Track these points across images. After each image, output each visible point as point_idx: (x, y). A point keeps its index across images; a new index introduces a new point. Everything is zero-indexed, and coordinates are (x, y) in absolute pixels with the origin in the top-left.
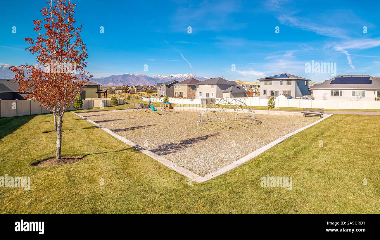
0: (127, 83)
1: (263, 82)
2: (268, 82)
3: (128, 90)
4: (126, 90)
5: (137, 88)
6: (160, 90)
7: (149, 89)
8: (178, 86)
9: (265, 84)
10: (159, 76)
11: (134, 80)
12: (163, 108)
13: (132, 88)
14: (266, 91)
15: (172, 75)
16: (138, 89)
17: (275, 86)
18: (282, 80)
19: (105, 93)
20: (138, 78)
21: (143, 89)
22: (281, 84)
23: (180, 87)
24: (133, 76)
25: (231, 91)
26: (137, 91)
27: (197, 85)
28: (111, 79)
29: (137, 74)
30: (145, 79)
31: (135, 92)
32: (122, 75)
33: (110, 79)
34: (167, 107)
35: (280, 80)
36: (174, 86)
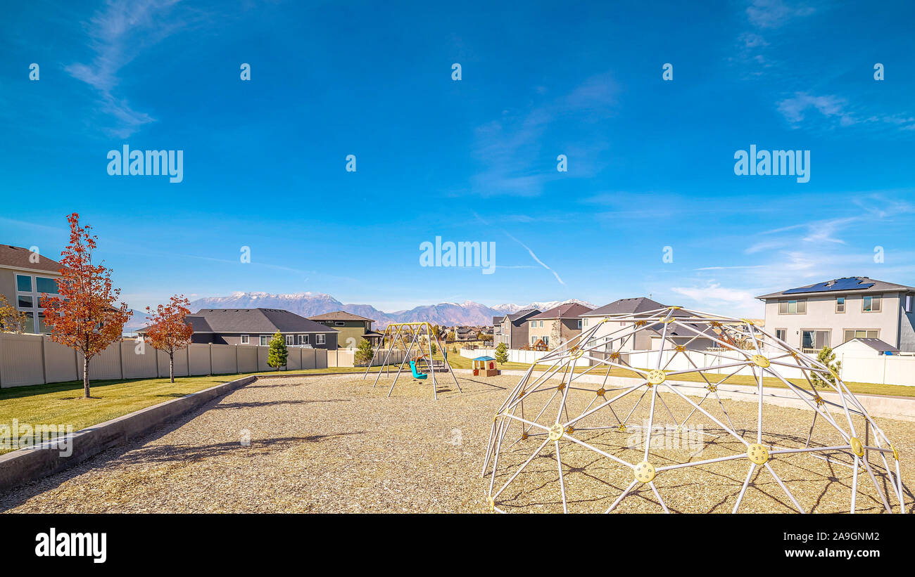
0: (445, 322)
1: (776, 306)
2: (793, 306)
3: (443, 336)
4: (440, 335)
5: (461, 331)
6: (500, 332)
7: (484, 333)
8: (538, 322)
9: (782, 311)
10: (509, 305)
11: (458, 316)
12: (471, 372)
13: (453, 330)
14: (784, 332)
15: (536, 303)
16: (460, 333)
17: (819, 315)
18: (845, 296)
19: (379, 337)
20: (466, 312)
21: (472, 332)
22: (841, 309)
23: (541, 325)
24: (457, 307)
25: (674, 334)
26: (459, 337)
27: (583, 319)
28: (416, 314)
29: (465, 302)
30: (479, 313)
31: (457, 339)
32: (436, 305)
33: (414, 314)
34: (483, 368)
35: (837, 296)
36: (530, 323)
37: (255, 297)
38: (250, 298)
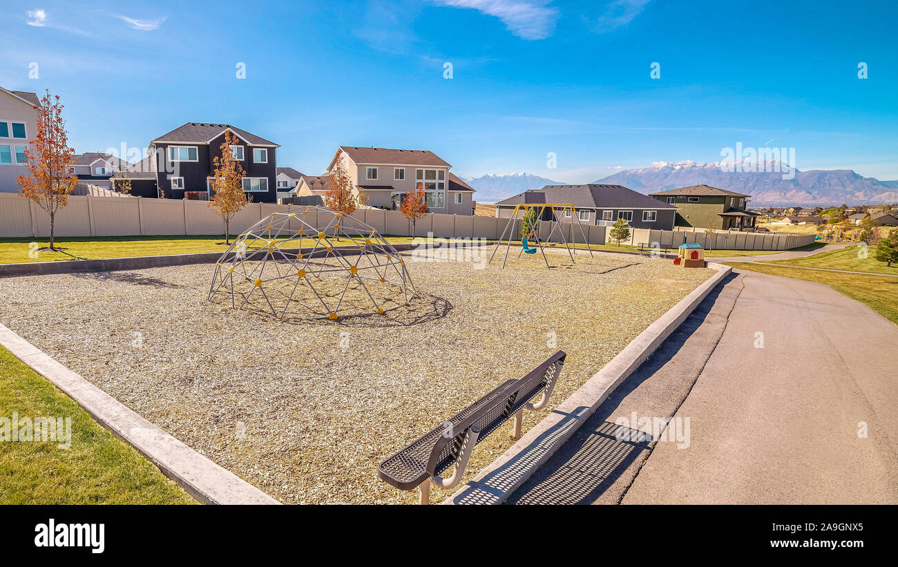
37: (678, 167)
38: (673, 169)
